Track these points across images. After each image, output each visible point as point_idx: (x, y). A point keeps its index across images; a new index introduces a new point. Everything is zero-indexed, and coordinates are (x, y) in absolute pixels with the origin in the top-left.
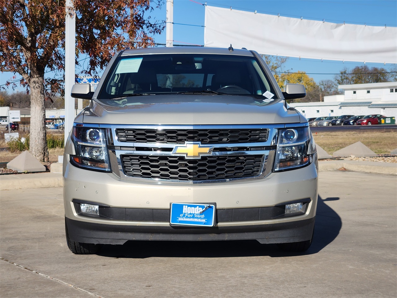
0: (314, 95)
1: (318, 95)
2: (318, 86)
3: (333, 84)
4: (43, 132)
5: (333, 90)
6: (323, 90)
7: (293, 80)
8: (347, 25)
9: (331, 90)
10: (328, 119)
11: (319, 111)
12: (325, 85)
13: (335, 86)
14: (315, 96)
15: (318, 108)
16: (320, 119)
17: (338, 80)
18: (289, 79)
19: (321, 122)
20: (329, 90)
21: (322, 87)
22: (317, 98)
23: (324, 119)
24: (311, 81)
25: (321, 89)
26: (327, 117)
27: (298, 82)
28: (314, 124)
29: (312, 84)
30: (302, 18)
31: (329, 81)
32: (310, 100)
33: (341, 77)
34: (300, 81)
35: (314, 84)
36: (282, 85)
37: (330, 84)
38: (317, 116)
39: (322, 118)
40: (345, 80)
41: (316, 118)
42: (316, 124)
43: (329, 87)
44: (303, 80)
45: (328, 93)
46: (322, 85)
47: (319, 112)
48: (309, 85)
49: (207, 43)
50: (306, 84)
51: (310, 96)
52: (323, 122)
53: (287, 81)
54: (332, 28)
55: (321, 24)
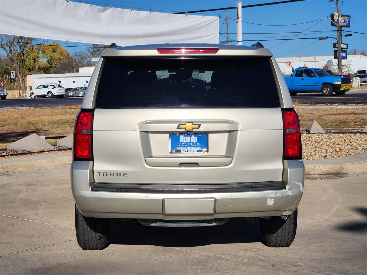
0: (68, 66)
1: (73, 66)
2: (73, 57)
3: (86, 55)
5: (86, 61)
6: (77, 61)
7: (48, 51)
8: (114, 9)
9: (84, 61)
10: (83, 90)
11: (75, 81)
12: (79, 56)
13: (88, 57)
14: (70, 66)
15: (74, 79)
16: (76, 89)
17: (90, 52)
18: (44, 50)
19: (77, 92)
20: (82, 61)
21: (76, 58)
22: (72, 68)
23: (80, 89)
24: (66, 52)
25: (75, 60)
26: (82, 87)
27: (53, 53)
28: (71, 94)
29: (66, 55)
31: (82, 53)
32: (65, 70)
33: (94, 49)
34: (55, 52)
35: (68, 55)
36: (37, 55)
37: (84, 55)
38: (74, 86)
39: (77, 89)
40: (97, 52)
41: (72, 88)
42: (73, 94)
43: (82, 58)
44: (58, 51)
45: (82, 63)
46: (76, 56)
47: (75, 83)
48: (63, 56)
50: (61, 54)
51: (65, 66)
52: (79, 92)
53: (43, 52)
54: (99, 11)
55: (88, 7)
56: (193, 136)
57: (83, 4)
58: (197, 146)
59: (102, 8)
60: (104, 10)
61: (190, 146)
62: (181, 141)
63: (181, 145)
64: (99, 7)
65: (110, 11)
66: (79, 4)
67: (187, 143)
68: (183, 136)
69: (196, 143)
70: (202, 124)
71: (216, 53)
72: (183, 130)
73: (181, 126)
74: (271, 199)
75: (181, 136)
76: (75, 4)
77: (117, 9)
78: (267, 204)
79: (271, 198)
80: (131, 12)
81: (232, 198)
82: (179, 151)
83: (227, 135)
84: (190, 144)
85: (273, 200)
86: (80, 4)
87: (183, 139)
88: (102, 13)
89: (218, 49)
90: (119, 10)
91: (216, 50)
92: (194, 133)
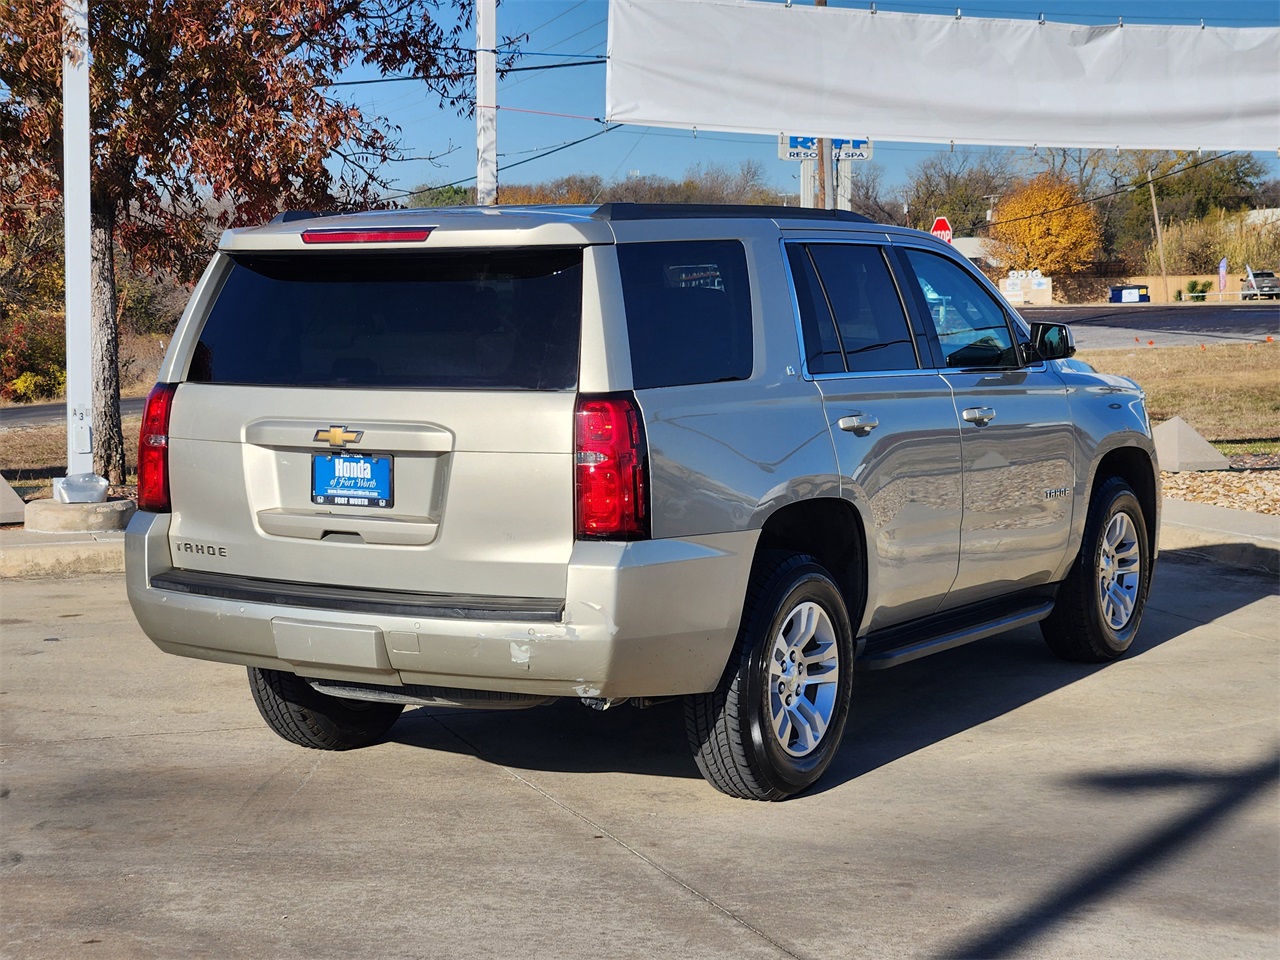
4: (103, 393)
8: (1130, 28)
30: (959, 11)
49: (614, 112)
54: (1075, 40)
55: (1032, 29)
56: (362, 461)
57: (1014, 22)
58: (372, 488)
59: (1084, 28)
60: (1091, 38)
61: (356, 487)
62: (337, 475)
63: (338, 483)
64: (1073, 27)
65: (1115, 35)
66: (998, 22)
67: (350, 479)
68: (342, 460)
69: (368, 480)
70: (366, 432)
71: (424, 240)
72: (326, 445)
73: (322, 435)
74: (520, 647)
75: (337, 460)
76: (984, 25)
77: (1146, 29)
78: (513, 660)
79: (520, 644)
80: (1200, 33)
81: (419, 631)
82: (330, 500)
83: (433, 461)
84: (355, 484)
85: (524, 648)
86: (1003, 24)
87: (342, 467)
88: (1088, 45)
89: (430, 230)
90: (1150, 29)
91: (423, 234)
92: (363, 454)
